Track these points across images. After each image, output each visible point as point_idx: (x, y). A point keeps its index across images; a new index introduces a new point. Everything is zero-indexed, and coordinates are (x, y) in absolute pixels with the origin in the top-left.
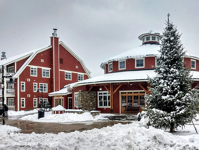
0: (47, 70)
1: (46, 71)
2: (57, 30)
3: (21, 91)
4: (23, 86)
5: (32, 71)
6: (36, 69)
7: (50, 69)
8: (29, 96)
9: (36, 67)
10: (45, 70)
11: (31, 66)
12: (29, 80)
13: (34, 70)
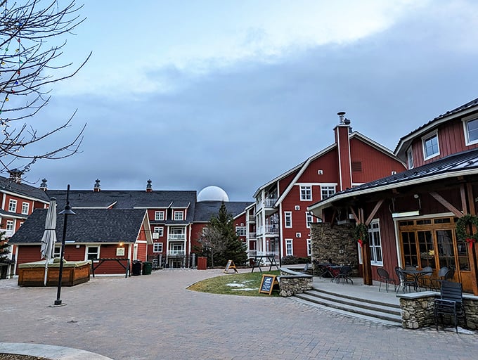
0: (330, 188)
1: (328, 190)
2: (344, 113)
3: (286, 227)
4: (288, 218)
5: (303, 192)
6: (309, 188)
7: (337, 184)
8: (299, 234)
9: (310, 185)
10: (326, 188)
11: (301, 185)
12: (297, 207)
13: (306, 189)
